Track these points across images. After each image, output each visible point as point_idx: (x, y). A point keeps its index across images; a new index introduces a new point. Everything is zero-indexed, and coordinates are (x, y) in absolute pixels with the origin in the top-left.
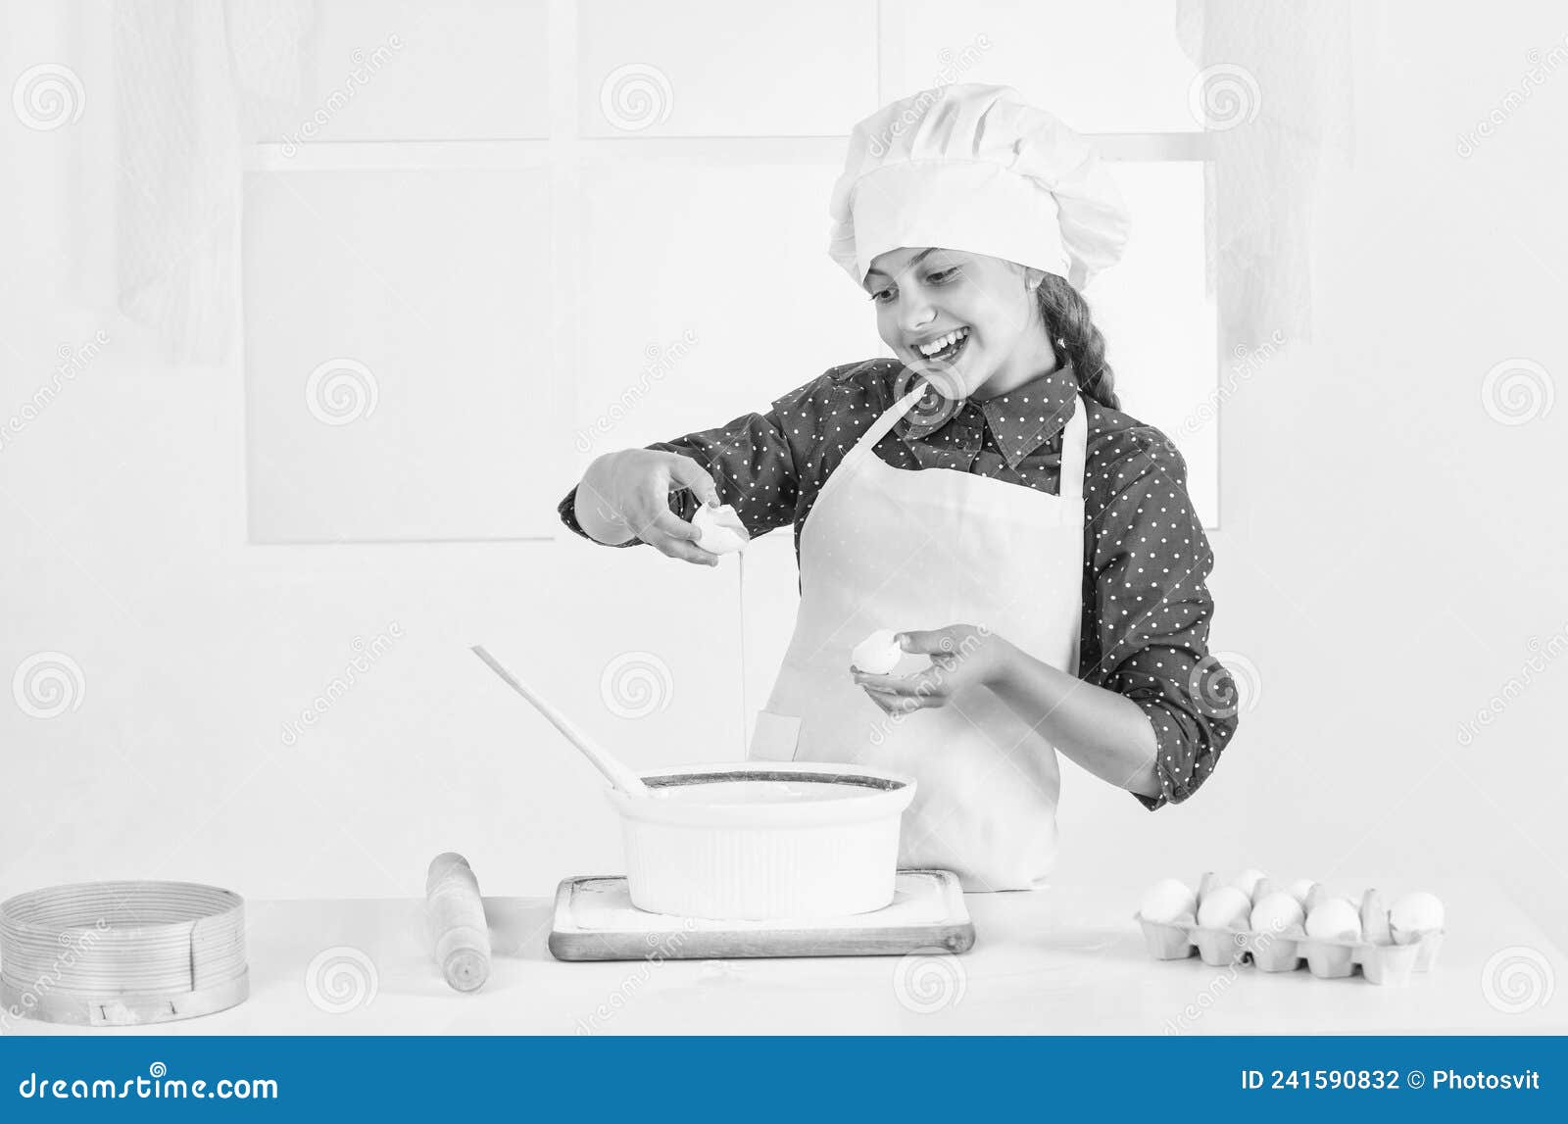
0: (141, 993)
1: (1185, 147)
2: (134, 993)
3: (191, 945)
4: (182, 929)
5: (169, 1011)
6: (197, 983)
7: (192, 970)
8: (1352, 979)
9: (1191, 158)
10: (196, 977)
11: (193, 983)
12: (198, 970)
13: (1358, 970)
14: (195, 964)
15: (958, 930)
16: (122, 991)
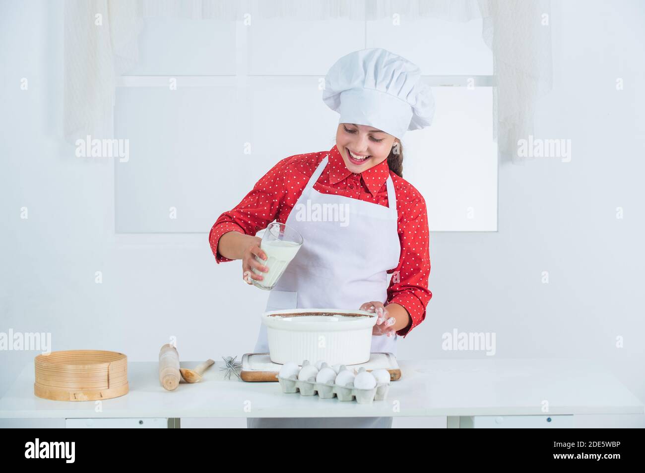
0: (90, 389)
1: (485, 81)
2: (87, 389)
3: (108, 371)
4: (105, 365)
5: (100, 396)
6: (110, 386)
7: (108, 381)
8: (353, 402)
9: (488, 85)
10: (110, 383)
11: (108, 386)
12: (110, 381)
13: (354, 398)
14: (110, 378)
15: (395, 371)
16: (82, 388)
